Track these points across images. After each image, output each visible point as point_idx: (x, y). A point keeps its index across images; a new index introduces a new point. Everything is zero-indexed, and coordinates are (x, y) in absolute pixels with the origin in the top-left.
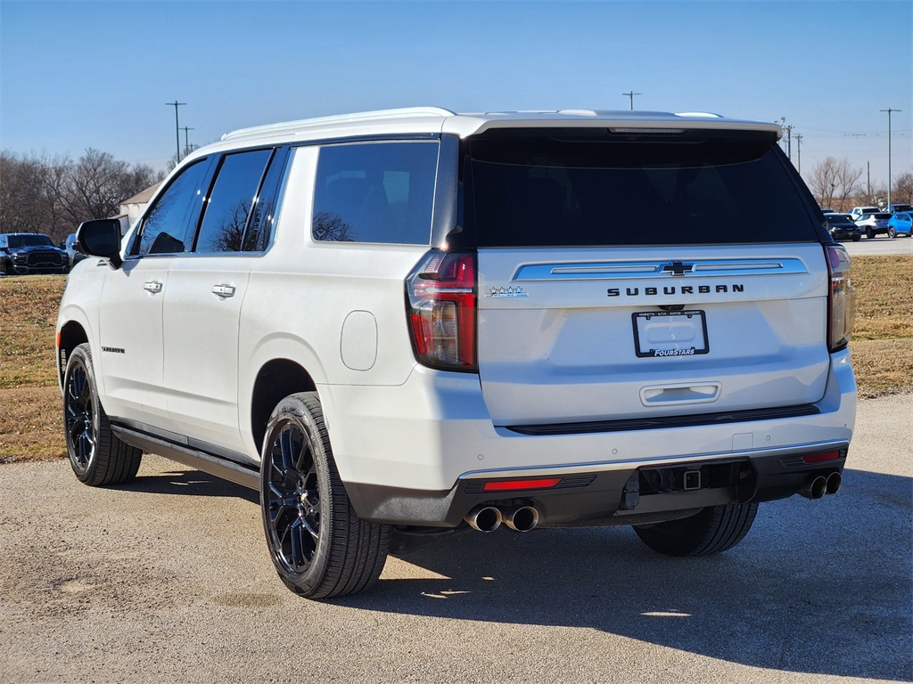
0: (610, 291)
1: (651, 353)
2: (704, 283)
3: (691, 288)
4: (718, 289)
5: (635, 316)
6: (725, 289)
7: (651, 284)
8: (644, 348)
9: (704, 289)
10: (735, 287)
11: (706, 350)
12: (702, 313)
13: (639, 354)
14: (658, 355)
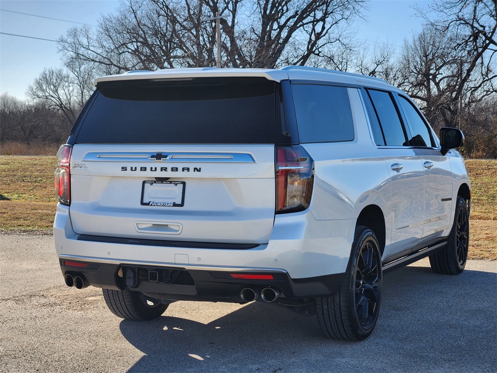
0: (122, 168)
1: (148, 204)
2: (175, 165)
3: (166, 168)
4: (183, 169)
5: (144, 182)
6: (188, 169)
7: (143, 165)
8: (146, 201)
9: (175, 169)
10: (195, 169)
11: (182, 205)
12: (184, 183)
13: (142, 203)
14: (151, 205)
